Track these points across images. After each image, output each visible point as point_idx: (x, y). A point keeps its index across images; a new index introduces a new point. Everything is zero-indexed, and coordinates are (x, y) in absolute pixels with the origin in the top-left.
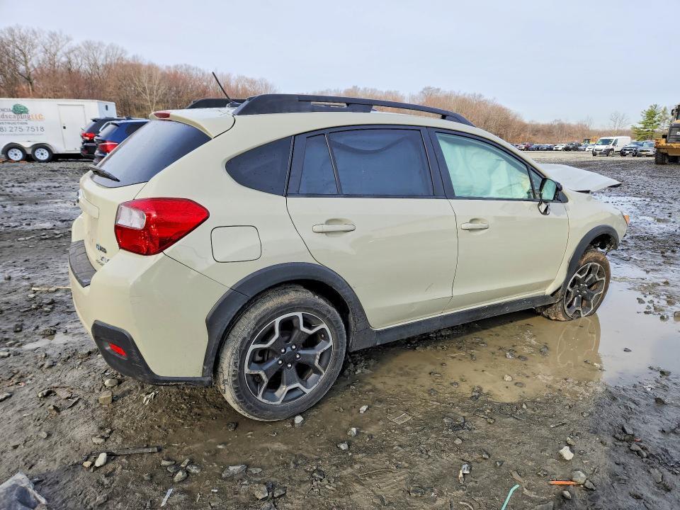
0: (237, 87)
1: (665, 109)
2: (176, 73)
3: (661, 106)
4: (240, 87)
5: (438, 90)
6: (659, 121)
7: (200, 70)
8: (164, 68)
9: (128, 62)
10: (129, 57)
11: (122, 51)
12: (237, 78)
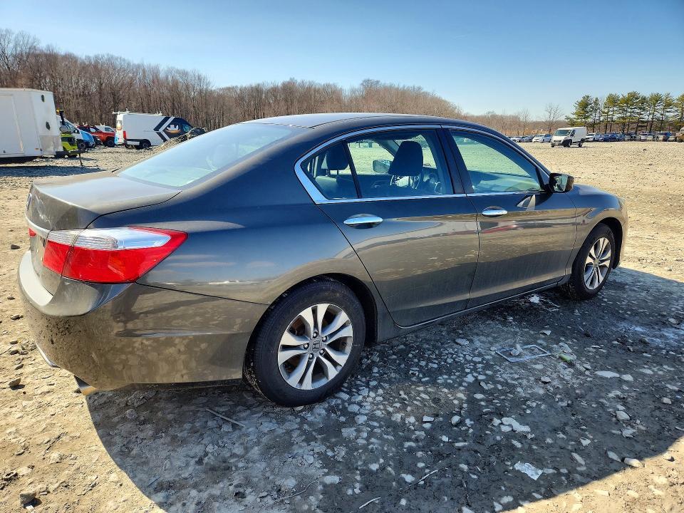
0: (167, 78)
1: (597, 99)
2: (97, 62)
3: (593, 96)
4: (170, 79)
5: (378, 82)
6: (591, 111)
7: (124, 60)
8: (84, 57)
9: (42, 51)
10: (43, 45)
11: (34, 39)
12: (166, 69)
